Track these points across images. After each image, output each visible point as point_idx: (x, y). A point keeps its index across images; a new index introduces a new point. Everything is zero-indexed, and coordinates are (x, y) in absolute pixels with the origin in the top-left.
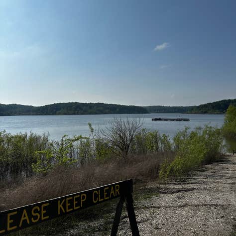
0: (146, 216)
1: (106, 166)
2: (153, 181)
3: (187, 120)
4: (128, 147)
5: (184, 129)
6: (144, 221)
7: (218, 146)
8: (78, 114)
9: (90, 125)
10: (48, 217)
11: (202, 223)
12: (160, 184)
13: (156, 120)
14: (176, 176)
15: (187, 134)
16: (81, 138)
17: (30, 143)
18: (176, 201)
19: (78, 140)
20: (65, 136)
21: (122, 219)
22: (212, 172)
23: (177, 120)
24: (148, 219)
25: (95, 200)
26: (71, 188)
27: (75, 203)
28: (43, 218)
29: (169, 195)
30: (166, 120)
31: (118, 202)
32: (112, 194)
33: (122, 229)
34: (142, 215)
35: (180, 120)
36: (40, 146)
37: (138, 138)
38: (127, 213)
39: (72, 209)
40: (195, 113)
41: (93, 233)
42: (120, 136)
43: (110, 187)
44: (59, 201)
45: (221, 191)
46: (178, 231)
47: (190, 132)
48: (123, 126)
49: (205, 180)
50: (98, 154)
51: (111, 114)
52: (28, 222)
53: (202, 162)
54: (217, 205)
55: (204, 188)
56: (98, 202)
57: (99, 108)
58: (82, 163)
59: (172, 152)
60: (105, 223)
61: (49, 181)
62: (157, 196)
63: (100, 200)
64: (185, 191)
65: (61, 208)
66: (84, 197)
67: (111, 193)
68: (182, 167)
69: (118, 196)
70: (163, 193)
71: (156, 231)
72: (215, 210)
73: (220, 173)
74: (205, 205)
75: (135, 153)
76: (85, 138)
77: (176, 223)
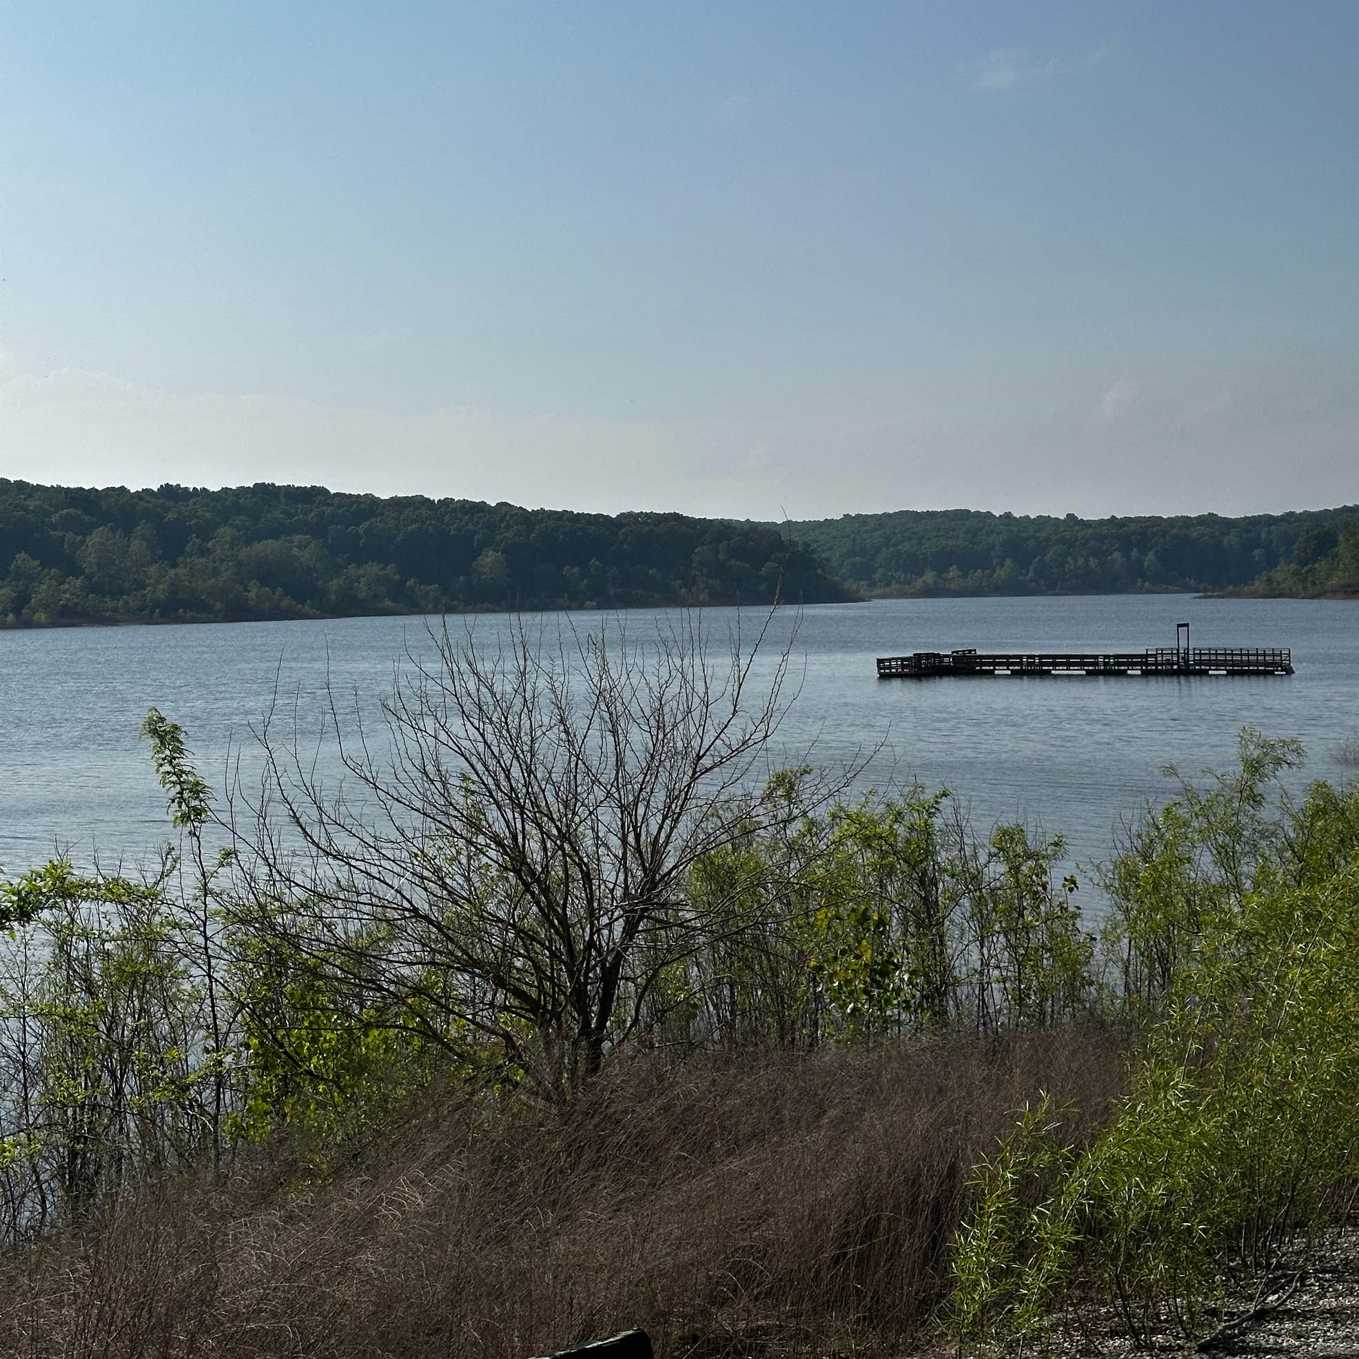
1: (352, 1196)
3: (1271, 667)
4: (610, 977)
9: (165, 736)
13: (923, 668)
14: (1146, 1290)
15: (1267, 814)
16: (61, 888)
19: (24, 912)
23: (1154, 668)
30: (1033, 668)
35: (1185, 668)
37: (720, 879)
42: (517, 860)
47: (1301, 800)
50: (266, 1068)
51: (413, 606)
57: (267, 547)
58: (75, 1173)
59: (1096, 1023)
68: (1204, 1190)
75: (688, 1047)
76: (118, 892)
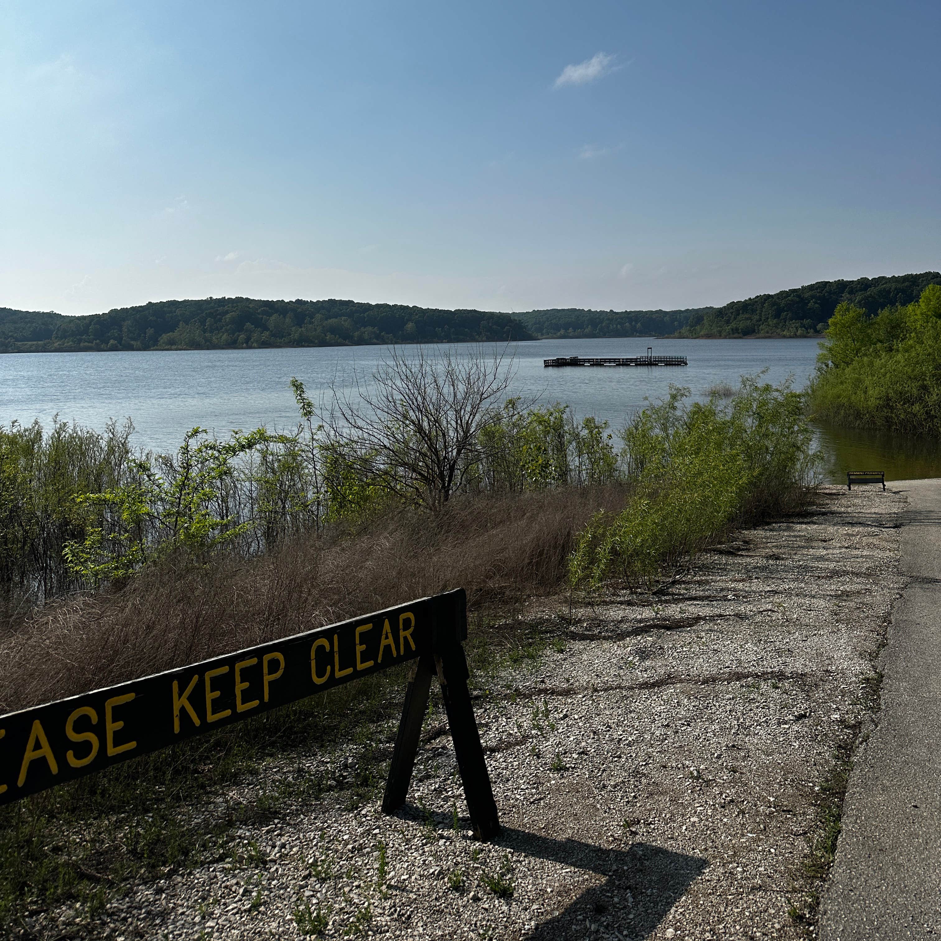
0: (520, 727)
1: (364, 543)
2: (548, 595)
3: (680, 362)
4: (452, 469)
5: (668, 398)
6: (509, 745)
7: (793, 459)
8: (248, 345)
9: (298, 387)
10: (133, 745)
11: (724, 741)
12: (573, 603)
13: (560, 363)
14: (634, 573)
15: (678, 413)
16: (263, 437)
17: (57, 463)
18: (631, 666)
19: (250, 445)
20: (196, 432)
21: (429, 740)
22: (769, 557)
23: (639, 363)
24: (525, 738)
25: (320, 674)
26: (223, 634)
27: (240, 686)
28: (111, 751)
29: (606, 645)
30: (598, 363)
31: (410, 676)
32: (388, 647)
33: (428, 777)
34: (503, 721)
35: (650, 363)
36: (98, 476)
37: (490, 435)
38: (445, 718)
39: (228, 712)
40: (709, 336)
41: (317, 799)
42: (420, 429)
43: (378, 620)
44: (175, 684)
45: (798, 624)
46: (636, 773)
47: (689, 409)
48: (431, 391)
49: (740, 586)
50: (334, 499)
51: (384, 342)
52: (54, 768)
53: (731, 519)
54: (781, 676)
55: (737, 615)
56: (333, 682)
57: (333, 321)
58: (269, 534)
59: (618, 484)
60: (363, 757)
61: (137, 611)
62: (561, 651)
63: (339, 674)
64: (668, 628)
65: (183, 710)
66: (274, 666)
67: (384, 642)
68: (655, 539)
69: (409, 654)
70: (583, 638)
71: (554, 779)
72: (776, 693)
73: (799, 559)
74: (739, 677)
75: (478, 492)
76: (283, 439)
77: (629, 745)
